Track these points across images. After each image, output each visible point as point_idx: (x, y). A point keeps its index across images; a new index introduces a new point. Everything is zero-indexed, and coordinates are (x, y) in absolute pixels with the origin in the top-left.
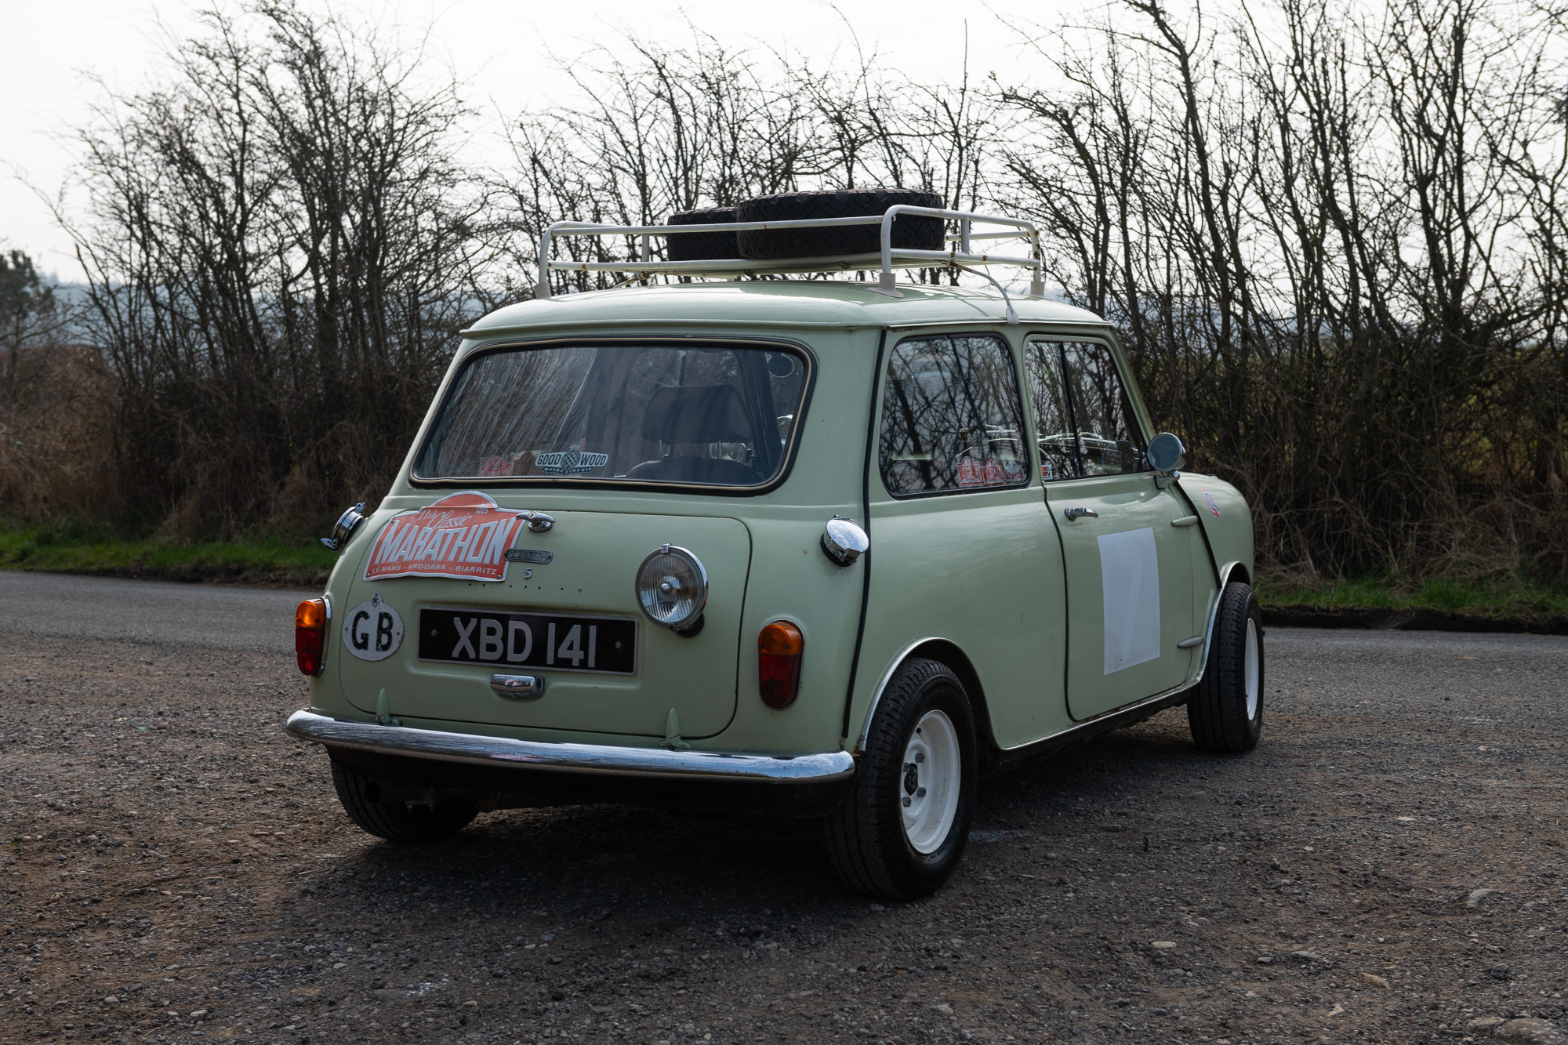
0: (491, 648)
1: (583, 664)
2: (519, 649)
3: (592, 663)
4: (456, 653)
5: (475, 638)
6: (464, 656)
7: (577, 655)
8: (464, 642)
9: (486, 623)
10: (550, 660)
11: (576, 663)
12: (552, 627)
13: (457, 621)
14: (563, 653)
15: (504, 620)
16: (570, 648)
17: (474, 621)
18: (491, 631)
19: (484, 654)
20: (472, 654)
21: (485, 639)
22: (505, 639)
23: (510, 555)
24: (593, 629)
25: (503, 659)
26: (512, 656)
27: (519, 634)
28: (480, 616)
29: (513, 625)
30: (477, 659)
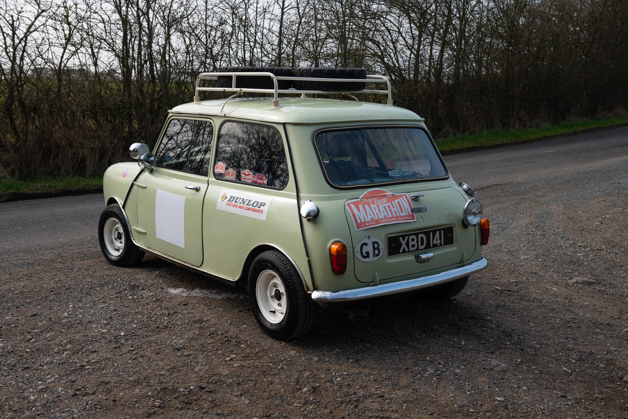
0: (413, 246)
1: (441, 245)
2: (422, 244)
3: (443, 244)
4: (401, 251)
5: (407, 244)
6: (404, 251)
7: (439, 242)
8: (404, 246)
9: (411, 237)
10: (431, 246)
11: (438, 245)
12: (431, 233)
13: (401, 239)
14: (435, 242)
15: (417, 235)
16: (437, 240)
17: (407, 237)
18: (413, 240)
19: (411, 249)
20: (407, 250)
21: (411, 243)
22: (417, 242)
23: (414, 211)
24: (442, 231)
25: (418, 249)
26: (420, 247)
27: (422, 238)
28: (408, 235)
29: (420, 236)
30: (409, 251)
